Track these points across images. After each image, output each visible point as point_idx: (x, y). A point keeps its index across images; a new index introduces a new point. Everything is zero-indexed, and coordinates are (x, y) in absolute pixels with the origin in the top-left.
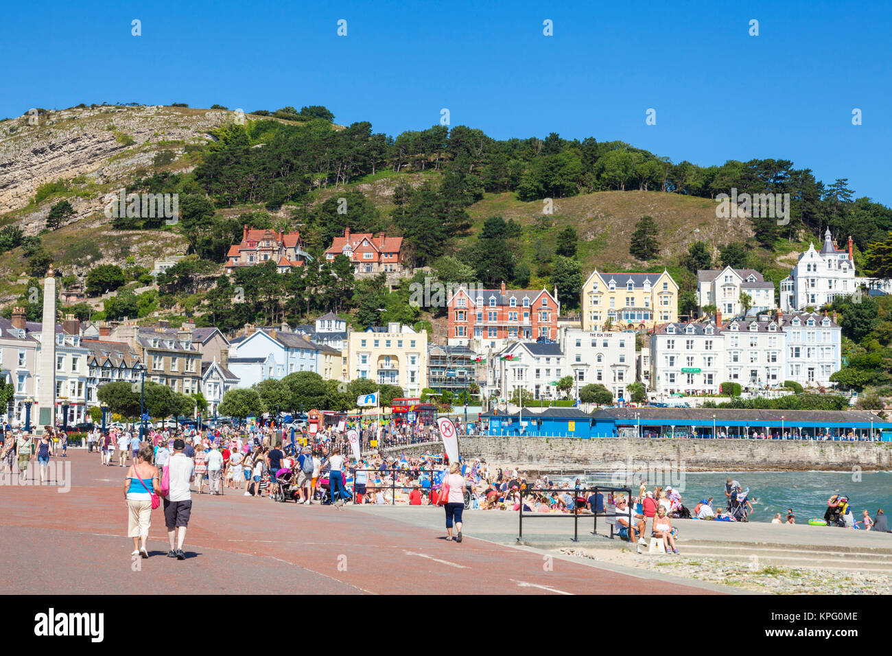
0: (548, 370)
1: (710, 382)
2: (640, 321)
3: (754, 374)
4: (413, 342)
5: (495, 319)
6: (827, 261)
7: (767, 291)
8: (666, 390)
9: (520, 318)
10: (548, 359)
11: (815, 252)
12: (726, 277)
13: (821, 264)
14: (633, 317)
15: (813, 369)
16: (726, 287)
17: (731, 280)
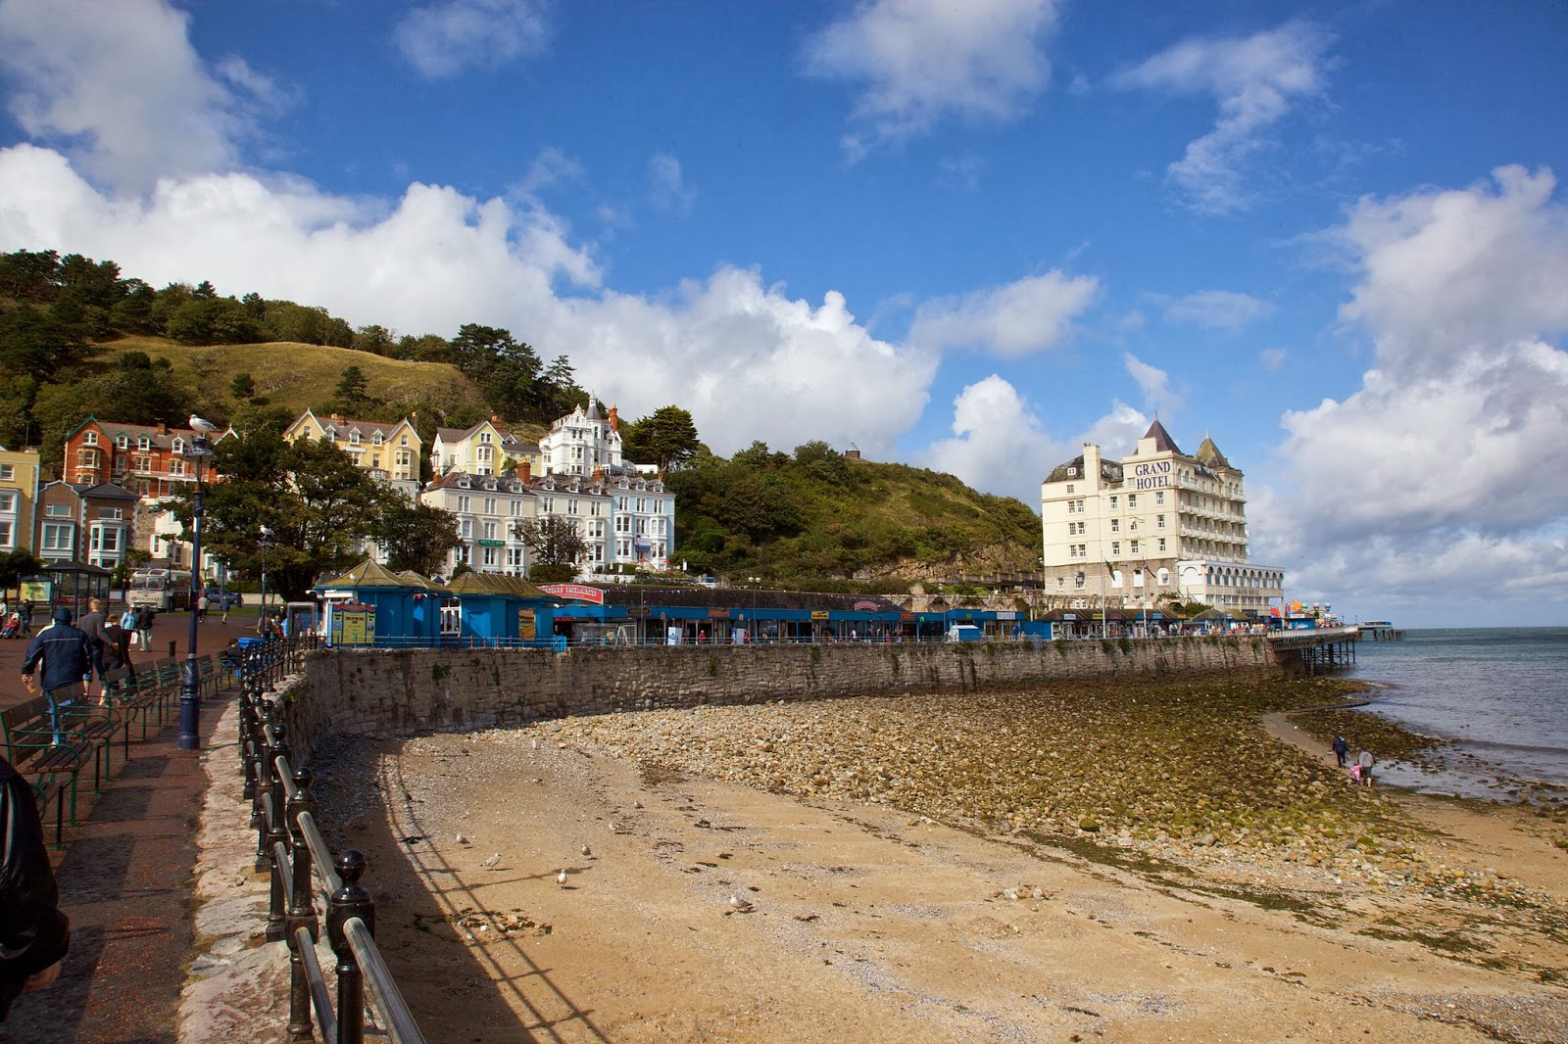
1: (517, 561)
4: (7, 468)
5: (146, 469)
6: (593, 428)
7: (534, 456)
11: (581, 416)
12: (483, 435)
13: (588, 431)
16: (483, 448)
17: (489, 440)
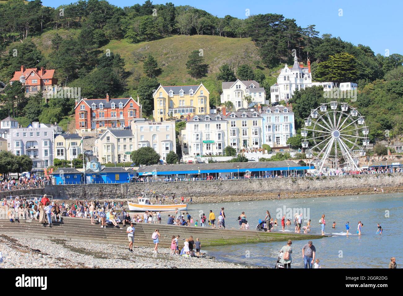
0: (125, 146)
1: (220, 148)
2: (187, 113)
3: (245, 142)
4: (46, 133)
5: (103, 116)
6: (295, 74)
7: (260, 93)
8: (195, 154)
9: (118, 115)
10: (125, 139)
11: (288, 69)
12: (237, 86)
13: (292, 76)
14: (183, 111)
15: (279, 137)
16: (237, 92)
17: (240, 87)
